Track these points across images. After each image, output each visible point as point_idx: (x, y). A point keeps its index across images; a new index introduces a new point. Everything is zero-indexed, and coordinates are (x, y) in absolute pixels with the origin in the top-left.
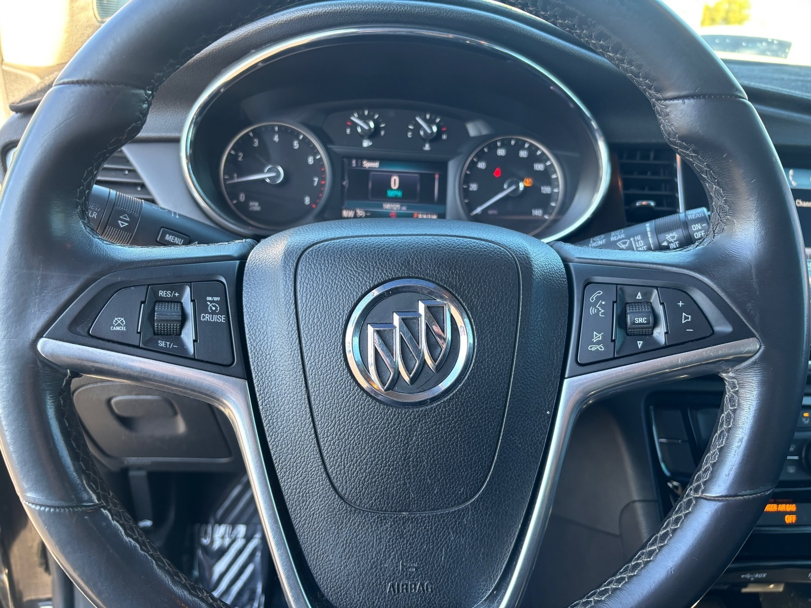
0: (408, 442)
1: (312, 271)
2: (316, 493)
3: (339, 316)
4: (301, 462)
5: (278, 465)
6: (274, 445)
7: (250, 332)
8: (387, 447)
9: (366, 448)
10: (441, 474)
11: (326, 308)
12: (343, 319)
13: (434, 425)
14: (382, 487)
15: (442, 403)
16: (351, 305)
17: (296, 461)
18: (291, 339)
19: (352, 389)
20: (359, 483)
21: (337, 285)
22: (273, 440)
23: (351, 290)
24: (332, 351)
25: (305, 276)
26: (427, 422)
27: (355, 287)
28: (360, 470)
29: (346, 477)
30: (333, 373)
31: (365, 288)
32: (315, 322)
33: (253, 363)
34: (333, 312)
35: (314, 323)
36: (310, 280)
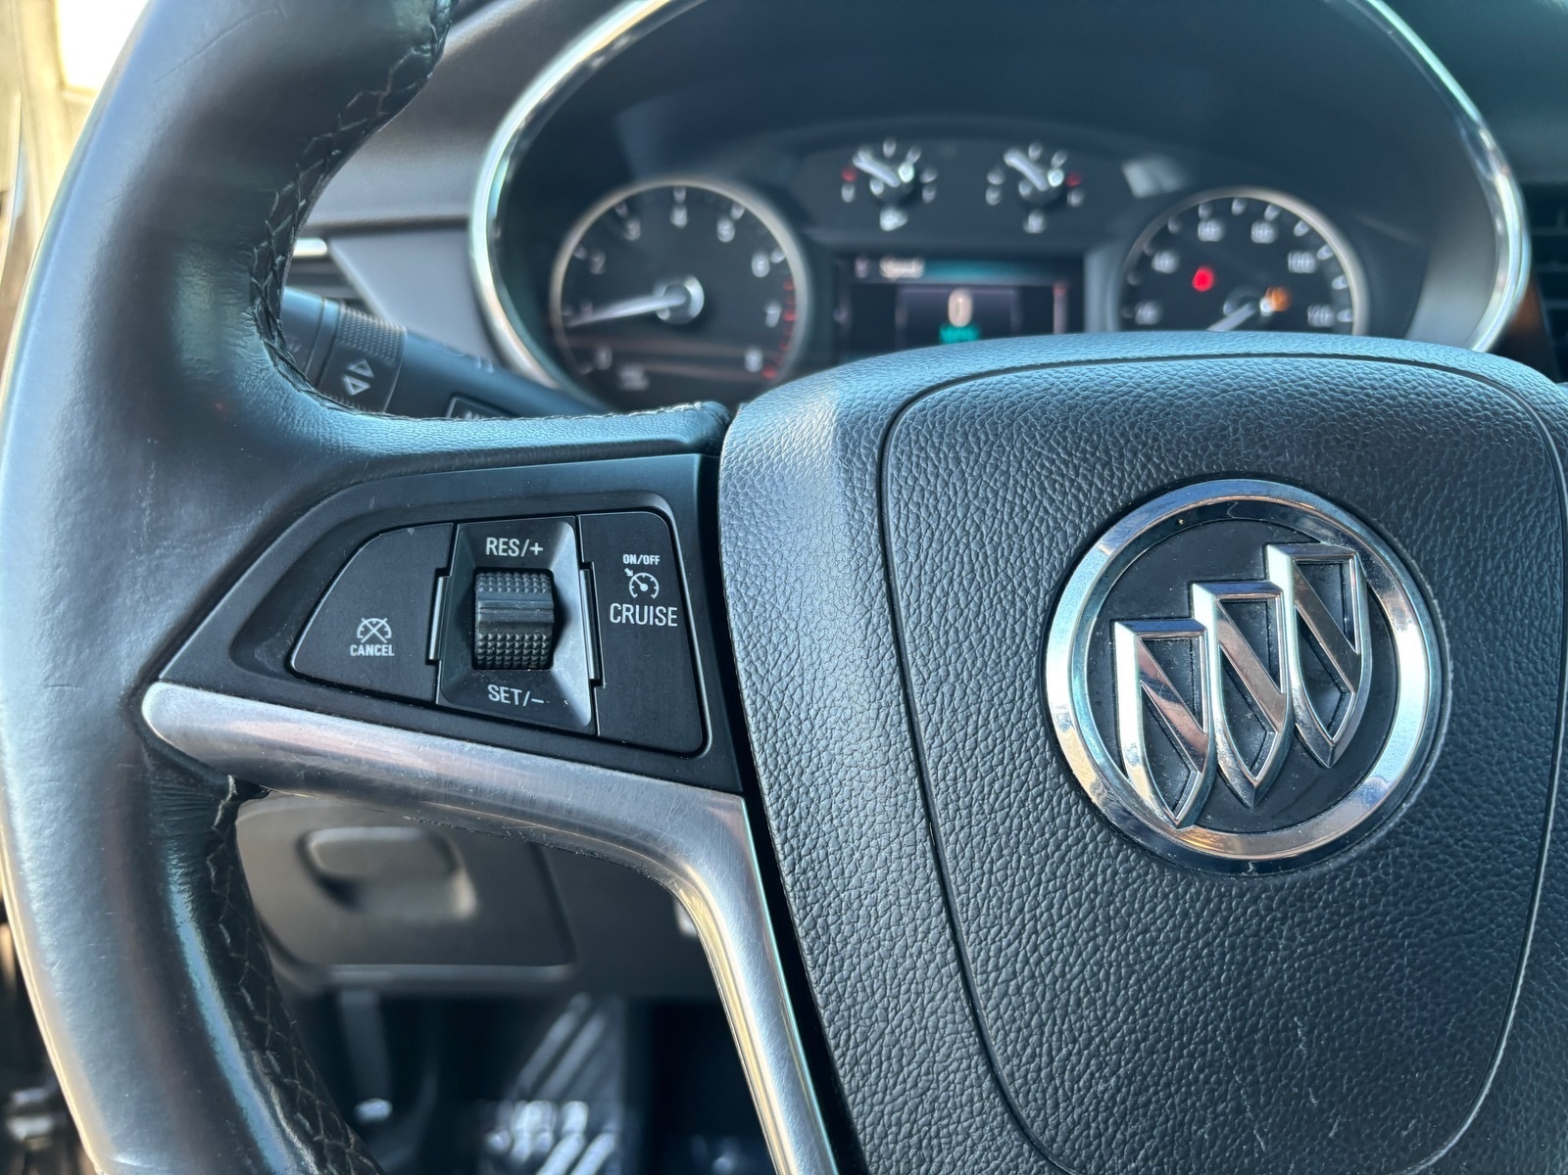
0: (1247, 985)
1: (930, 469)
2: (960, 1138)
3: (1022, 599)
4: (913, 1044)
5: (844, 1055)
6: (829, 994)
7: (748, 654)
8: (1183, 998)
9: (1119, 1003)
10: (1350, 1080)
11: (982, 575)
12: (1035, 609)
13: (1331, 929)
14: (1167, 1120)
15: (1353, 860)
16: (1059, 561)
17: (898, 1041)
18: (877, 672)
19: (1072, 824)
20: (1096, 1109)
21: (1012, 505)
22: (827, 977)
23: (1055, 519)
24: (1007, 707)
25: (910, 482)
26: (1307, 921)
27: (1070, 509)
28: (1100, 1068)
29: (1056, 1090)
30: (1011, 775)
31: (1099, 512)
32: (950, 618)
33: (762, 746)
34: (1004, 588)
35: (947, 620)
36: (927, 495)
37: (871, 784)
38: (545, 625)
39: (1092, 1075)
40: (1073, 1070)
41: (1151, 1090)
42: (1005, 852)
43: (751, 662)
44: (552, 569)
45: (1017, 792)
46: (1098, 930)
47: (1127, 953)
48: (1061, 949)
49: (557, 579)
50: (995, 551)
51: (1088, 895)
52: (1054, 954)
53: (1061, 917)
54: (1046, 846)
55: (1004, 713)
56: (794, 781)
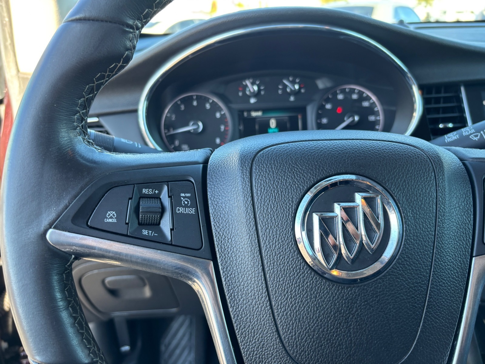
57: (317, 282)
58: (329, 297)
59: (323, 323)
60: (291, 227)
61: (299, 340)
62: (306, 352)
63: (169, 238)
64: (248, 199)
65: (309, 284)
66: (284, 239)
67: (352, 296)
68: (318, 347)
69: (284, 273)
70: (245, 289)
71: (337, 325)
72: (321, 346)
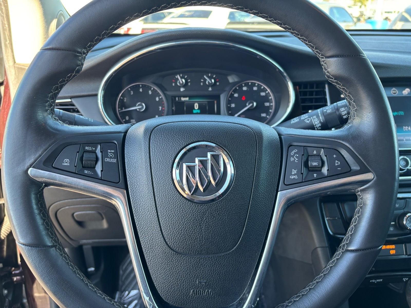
37: (145, 187)
38: (95, 160)
39: (177, 234)
40: (174, 233)
41: (186, 237)
42: (165, 198)
43: (128, 168)
44: (96, 152)
45: (167, 189)
46: (178, 211)
47: (183, 215)
48: (173, 214)
49: (97, 154)
50: (166, 151)
51: (177, 205)
52: (172, 215)
53: (173, 209)
54: (171, 197)
55: (166, 176)
56: (134, 187)
57: (183, 202)
58: (190, 211)
59: (186, 226)
60: (170, 170)
61: (173, 236)
62: (177, 243)
63: (100, 176)
64: (147, 154)
65: (179, 203)
66: (166, 178)
67: (203, 211)
68: (183, 240)
69: (165, 197)
70: (144, 206)
71: (195, 227)
72: (185, 239)
